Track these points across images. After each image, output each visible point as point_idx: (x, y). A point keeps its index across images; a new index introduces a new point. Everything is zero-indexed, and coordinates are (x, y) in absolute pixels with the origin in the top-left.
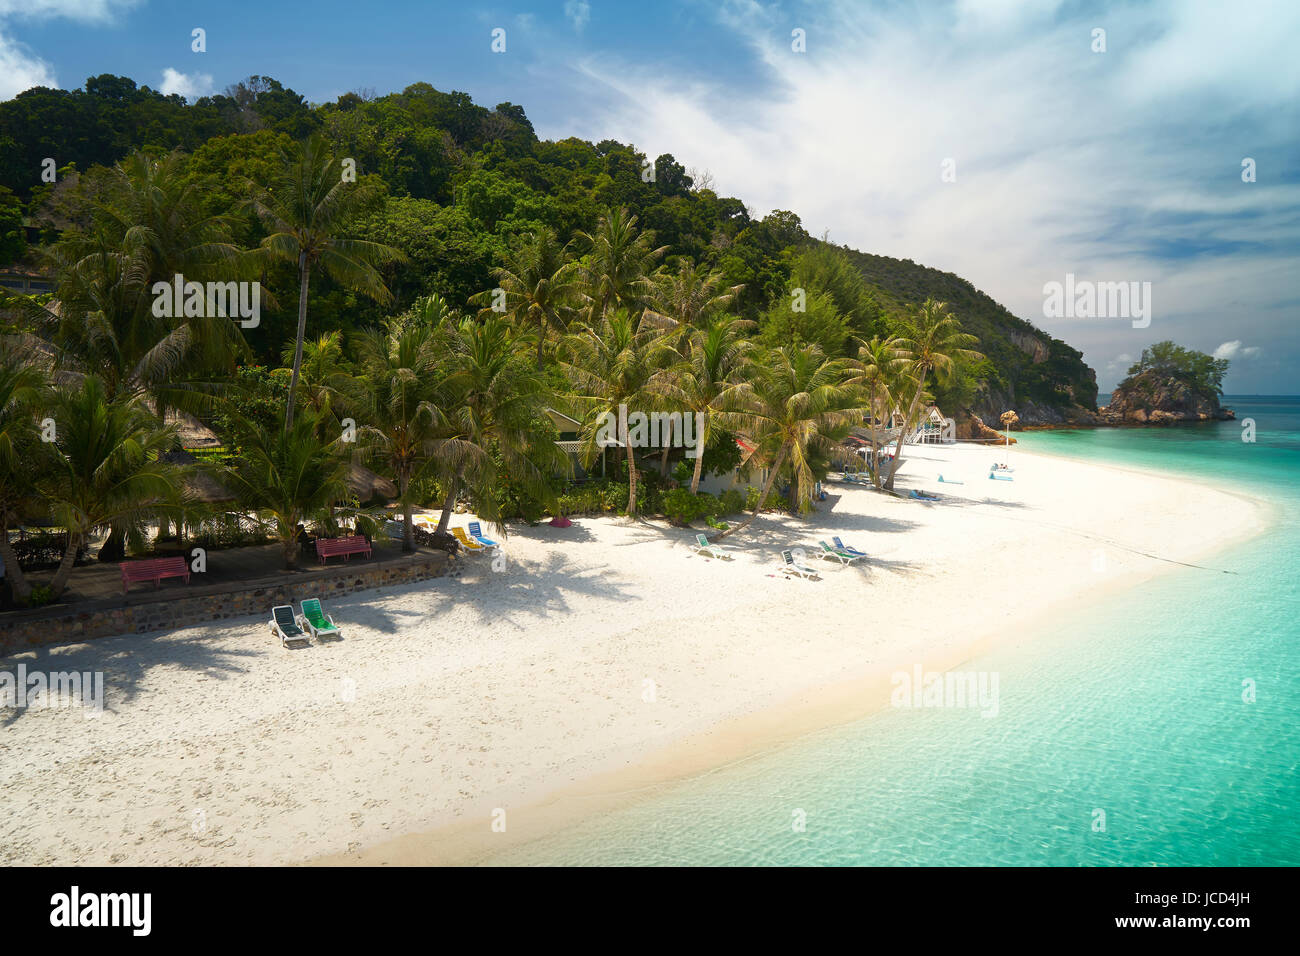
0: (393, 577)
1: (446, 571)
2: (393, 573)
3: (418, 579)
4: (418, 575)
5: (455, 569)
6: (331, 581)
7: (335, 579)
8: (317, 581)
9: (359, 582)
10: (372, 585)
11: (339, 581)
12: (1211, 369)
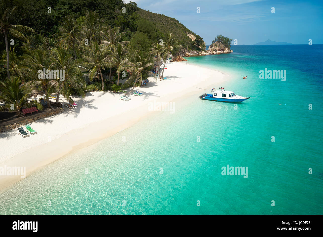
0: (47, 115)
1: (60, 112)
2: (47, 114)
3: (53, 115)
4: (53, 114)
5: (62, 111)
6: (31, 118)
7: (32, 118)
8: (27, 119)
9: (38, 118)
10: (41, 118)
11: (33, 118)
12: (229, 41)
